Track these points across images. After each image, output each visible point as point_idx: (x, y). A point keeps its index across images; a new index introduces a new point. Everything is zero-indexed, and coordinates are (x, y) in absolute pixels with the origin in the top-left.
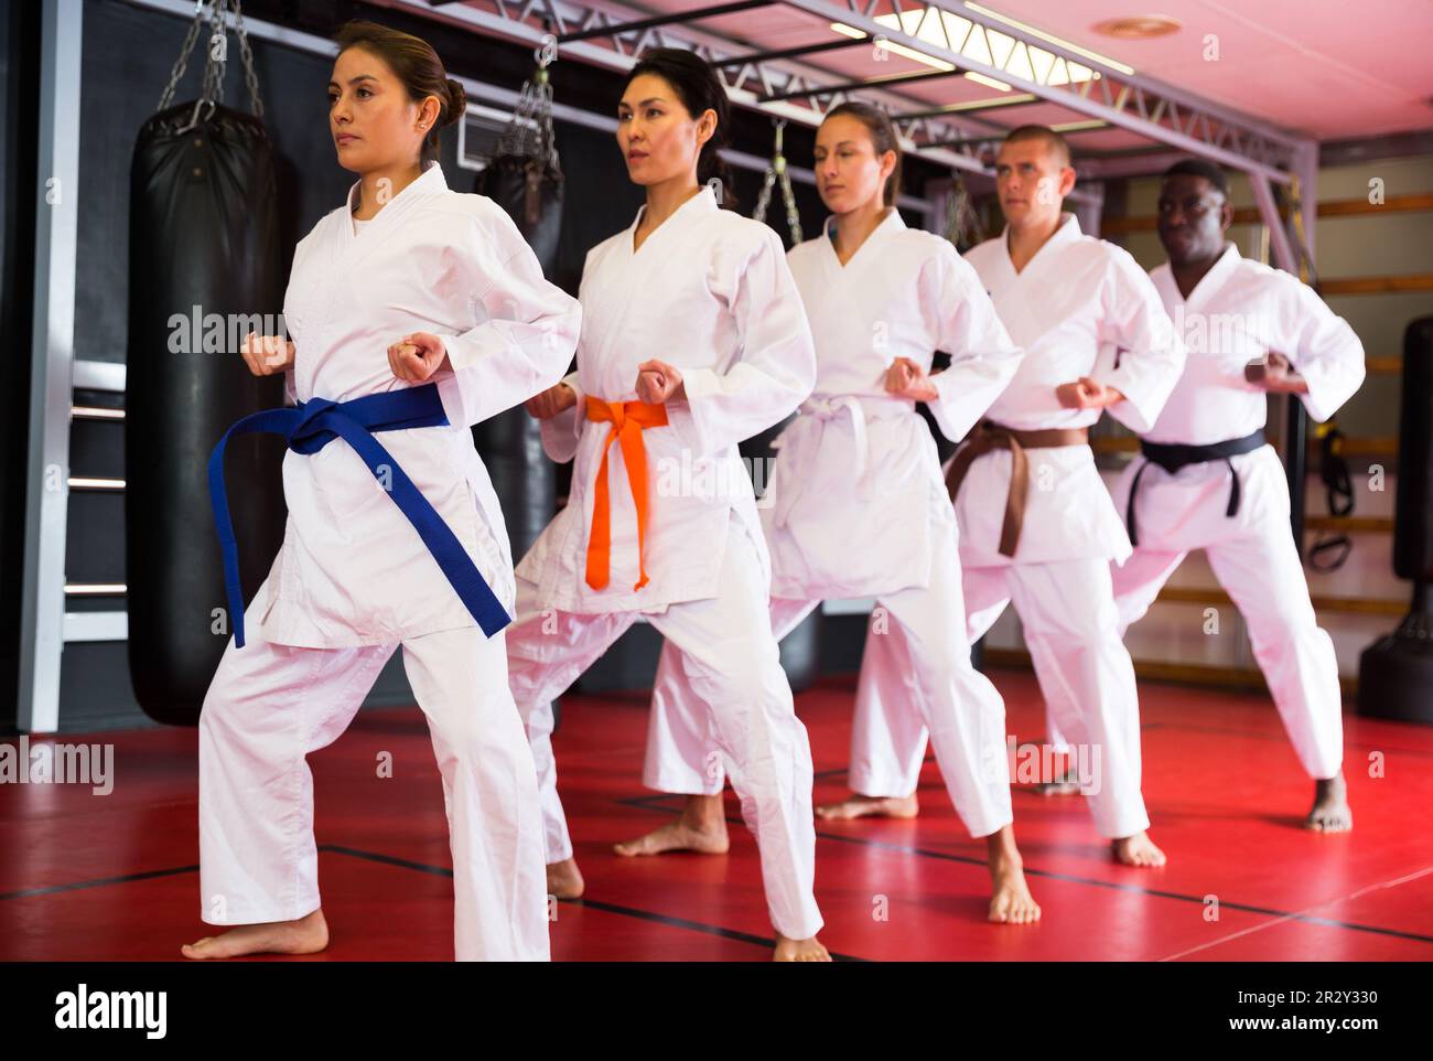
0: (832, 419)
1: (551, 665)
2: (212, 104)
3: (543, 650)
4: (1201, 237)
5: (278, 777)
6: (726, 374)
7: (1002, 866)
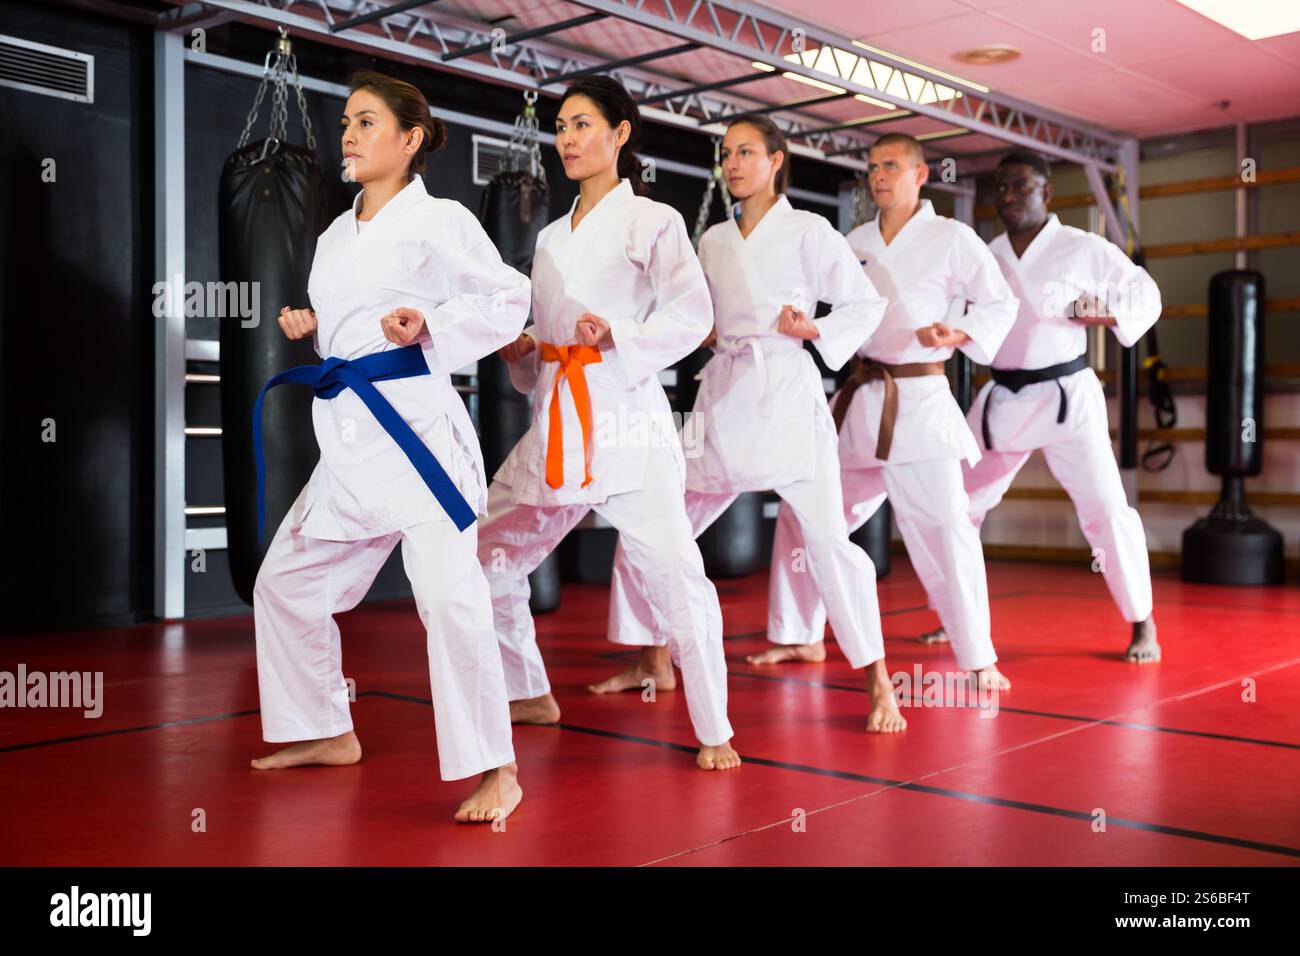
0: (739, 355)
1: (525, 547)
2: (277, 141)
3: (518, 537)
4: (1029, 211)
5: (312, 632)
6: (644, 321)
7: (877, 691)
